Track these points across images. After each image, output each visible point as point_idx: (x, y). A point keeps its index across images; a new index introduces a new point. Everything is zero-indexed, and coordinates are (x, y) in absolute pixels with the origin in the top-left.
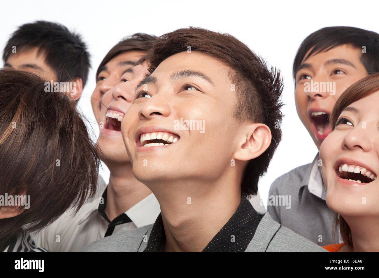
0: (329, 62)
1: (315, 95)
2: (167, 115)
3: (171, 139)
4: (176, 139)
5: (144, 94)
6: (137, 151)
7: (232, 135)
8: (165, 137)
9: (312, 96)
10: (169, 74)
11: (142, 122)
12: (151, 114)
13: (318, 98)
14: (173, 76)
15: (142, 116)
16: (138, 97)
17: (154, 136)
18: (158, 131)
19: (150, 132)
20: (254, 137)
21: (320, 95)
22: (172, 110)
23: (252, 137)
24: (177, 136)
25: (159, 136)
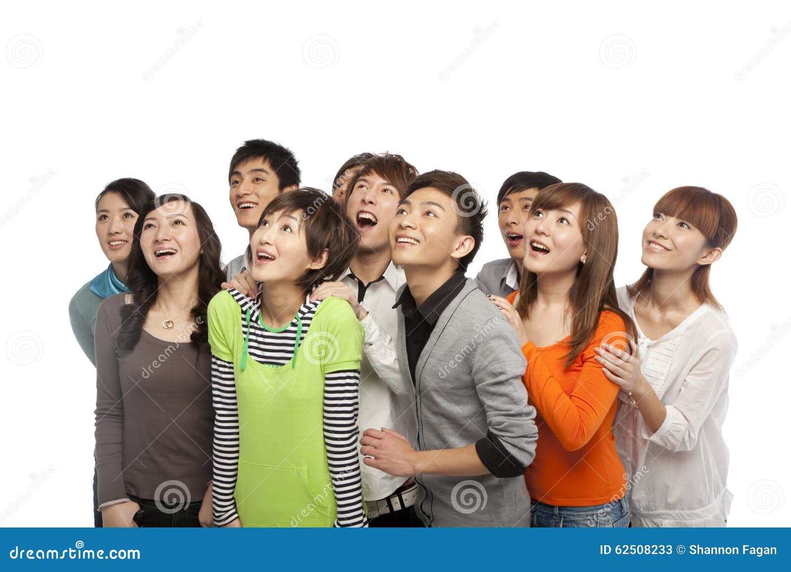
0: (522, 199)
1: (511, 223)
2: (415, 229)
3: (415, 242)
4: (418, 243)
5: (402, 211)
6: (396, 246)
7: (452, 241)
8: (412, 241)
9: (510, 223)
10: (419, 203)
11: (400, 230)
12: (406, 227)
13: (513, 225)
14: (422, 204)
15: (400, 227)
16: (398, 213)
17: (406, 240)
18: (408, 238)
19: (404, 237)
20: (464, 243)
21: (514, 223)
22: (418, 226)
23: (463, 243)
24: (418, 241)
25: (409, 240)
